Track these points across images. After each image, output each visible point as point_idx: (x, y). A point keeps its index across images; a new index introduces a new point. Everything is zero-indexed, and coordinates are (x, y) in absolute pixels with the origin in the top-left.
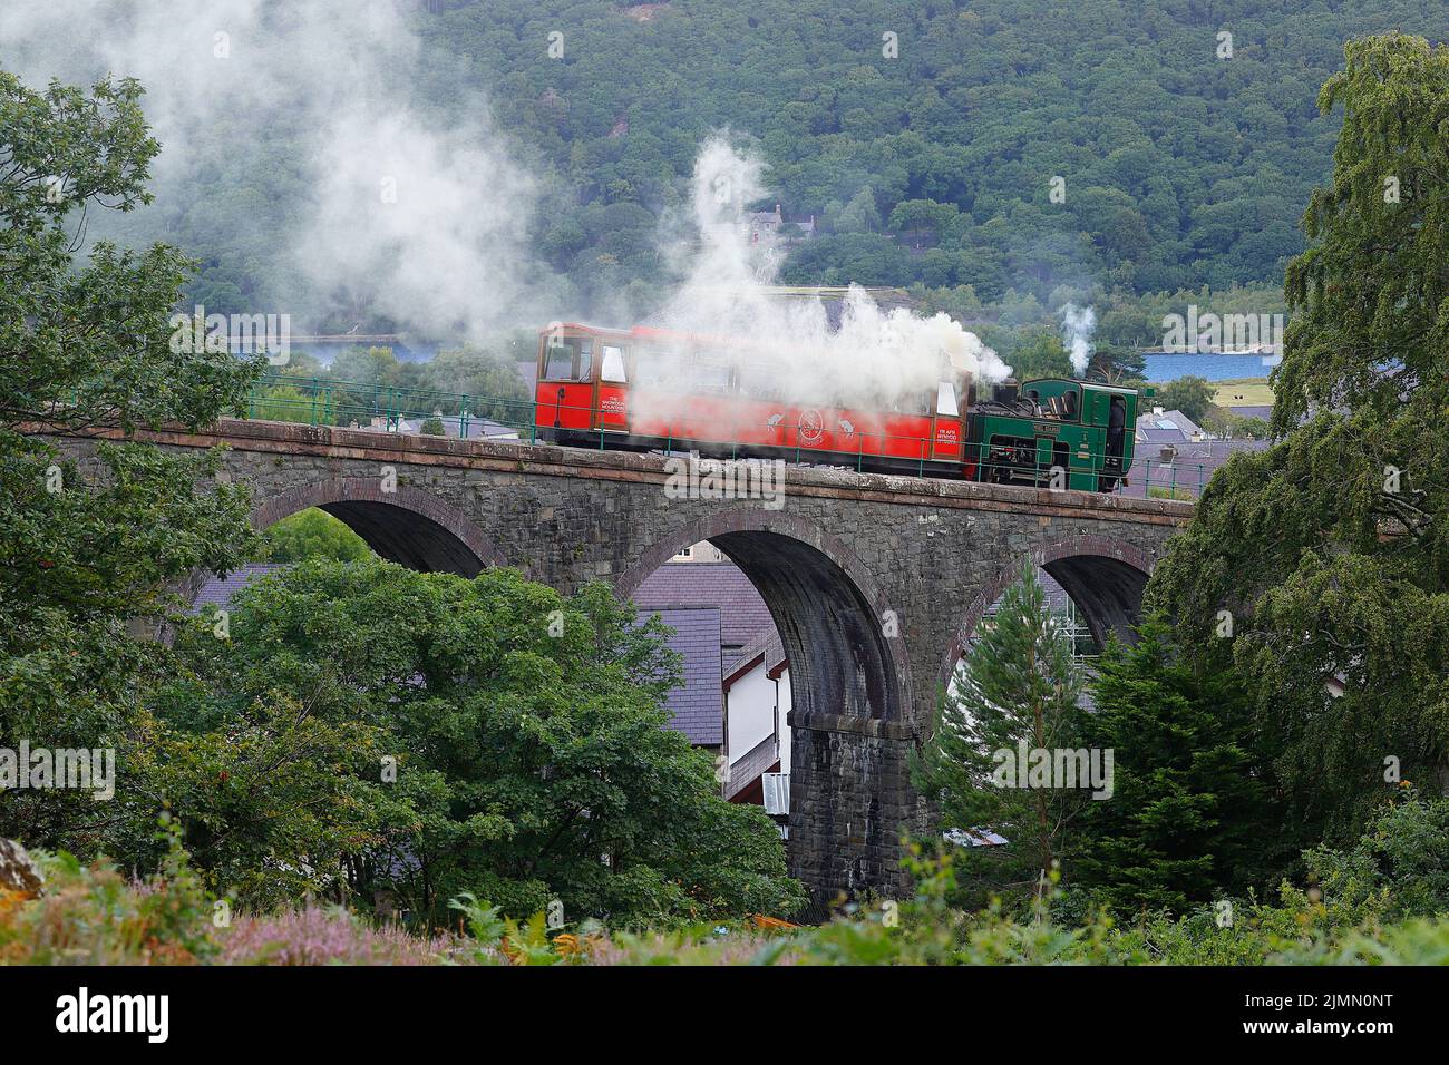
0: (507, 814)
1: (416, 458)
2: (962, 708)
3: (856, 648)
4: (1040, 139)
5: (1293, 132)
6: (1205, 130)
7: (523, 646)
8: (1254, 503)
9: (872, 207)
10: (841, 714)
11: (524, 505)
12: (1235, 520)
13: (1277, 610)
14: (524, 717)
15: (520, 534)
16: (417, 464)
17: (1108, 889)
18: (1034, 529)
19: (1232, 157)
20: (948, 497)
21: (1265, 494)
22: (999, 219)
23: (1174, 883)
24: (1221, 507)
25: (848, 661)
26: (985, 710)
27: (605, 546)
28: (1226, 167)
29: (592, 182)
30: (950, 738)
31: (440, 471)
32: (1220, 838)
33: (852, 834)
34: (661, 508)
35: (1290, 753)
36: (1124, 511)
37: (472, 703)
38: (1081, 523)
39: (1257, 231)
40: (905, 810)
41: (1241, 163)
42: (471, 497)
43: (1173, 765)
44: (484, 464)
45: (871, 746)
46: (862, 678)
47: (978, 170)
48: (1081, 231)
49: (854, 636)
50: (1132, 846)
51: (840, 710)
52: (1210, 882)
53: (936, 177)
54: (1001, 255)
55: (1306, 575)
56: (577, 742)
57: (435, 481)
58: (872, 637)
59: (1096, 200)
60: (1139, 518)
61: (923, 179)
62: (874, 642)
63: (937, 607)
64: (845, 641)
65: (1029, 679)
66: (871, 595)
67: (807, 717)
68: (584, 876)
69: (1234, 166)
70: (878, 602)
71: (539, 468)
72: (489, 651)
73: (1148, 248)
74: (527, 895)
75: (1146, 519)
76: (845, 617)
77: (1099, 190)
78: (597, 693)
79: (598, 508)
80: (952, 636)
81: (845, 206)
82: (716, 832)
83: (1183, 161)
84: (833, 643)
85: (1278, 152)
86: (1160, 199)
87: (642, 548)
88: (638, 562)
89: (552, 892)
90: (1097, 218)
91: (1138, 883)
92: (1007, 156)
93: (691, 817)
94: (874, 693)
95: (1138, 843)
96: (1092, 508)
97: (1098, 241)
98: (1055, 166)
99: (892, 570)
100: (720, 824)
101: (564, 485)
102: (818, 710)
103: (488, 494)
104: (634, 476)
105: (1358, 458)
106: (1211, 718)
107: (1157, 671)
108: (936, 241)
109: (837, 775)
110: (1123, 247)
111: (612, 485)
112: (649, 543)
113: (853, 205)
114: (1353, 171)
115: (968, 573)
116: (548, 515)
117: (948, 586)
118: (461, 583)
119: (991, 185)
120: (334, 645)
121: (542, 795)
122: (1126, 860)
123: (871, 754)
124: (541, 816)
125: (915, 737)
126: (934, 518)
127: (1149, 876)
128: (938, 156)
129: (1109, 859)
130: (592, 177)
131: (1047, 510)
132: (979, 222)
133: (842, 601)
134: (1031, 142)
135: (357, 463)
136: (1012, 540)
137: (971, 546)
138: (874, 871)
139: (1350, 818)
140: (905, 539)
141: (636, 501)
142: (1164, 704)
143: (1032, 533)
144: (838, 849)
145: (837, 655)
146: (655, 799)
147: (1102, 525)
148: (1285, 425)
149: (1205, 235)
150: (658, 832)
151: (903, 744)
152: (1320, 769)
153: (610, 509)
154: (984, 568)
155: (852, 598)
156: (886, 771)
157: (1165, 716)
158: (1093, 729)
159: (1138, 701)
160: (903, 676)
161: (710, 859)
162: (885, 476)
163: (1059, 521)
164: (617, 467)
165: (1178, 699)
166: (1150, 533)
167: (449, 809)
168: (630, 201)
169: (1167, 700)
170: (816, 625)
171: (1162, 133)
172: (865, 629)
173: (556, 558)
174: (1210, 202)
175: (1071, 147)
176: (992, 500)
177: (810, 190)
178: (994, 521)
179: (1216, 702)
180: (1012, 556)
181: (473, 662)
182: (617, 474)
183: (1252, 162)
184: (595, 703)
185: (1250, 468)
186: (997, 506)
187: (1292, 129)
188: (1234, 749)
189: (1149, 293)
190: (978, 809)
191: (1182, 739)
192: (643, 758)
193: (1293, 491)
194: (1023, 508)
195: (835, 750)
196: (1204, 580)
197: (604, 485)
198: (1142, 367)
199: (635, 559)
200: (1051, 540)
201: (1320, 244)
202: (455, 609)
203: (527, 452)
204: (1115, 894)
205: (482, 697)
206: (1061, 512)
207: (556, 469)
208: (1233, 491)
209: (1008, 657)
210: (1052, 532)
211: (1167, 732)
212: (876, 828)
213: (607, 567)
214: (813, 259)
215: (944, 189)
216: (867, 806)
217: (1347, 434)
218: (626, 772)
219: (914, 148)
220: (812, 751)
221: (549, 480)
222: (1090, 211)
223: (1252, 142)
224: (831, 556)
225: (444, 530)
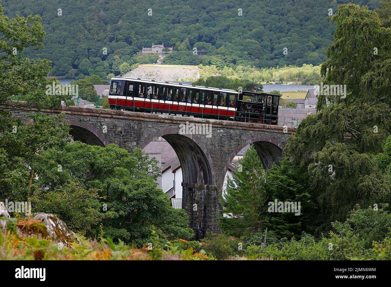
0: (116, 211)
1: (85, 114)
2: (234, 183)
3: (201, 166)
4: (234, 26)
5: (301, 25)
6: (278, 24)
7: (118, 166)
8: (313, 128)
9: (188, 44)
10: (196, 183)
11: (113, 127)
12: (308, 133)
13: (320, 157)
14: (120, 185)
15: (112, 134)
16: (85, 115)
17: (273, 231)
18: (248, 134)
19: (285, 31)
20: (226, 125)
21: (316, 126)
22: (222, 47)
23: (291, 230)
24: (304, 129)
25: (198, 169)
26: (240, 183)
27: (135, 138)
28: (283, 34)
29: (112, 36)
30: (231, 191)
31: (91, 117)
32: (303, 218)
33: (199, 215)
34: (150, 128)
35: (322, 195)
36: (272, 129)
37: (106, 181)
38: (261, 132)
39: (292, 52)
40: (213, 209)
41: (287, 33)
42: (99, 124)
43: (290, 198)
44: (103, 115)
45: (204, 192)
46: (202, 173)
47: (217, 34)
48: (244, 51)
49: (200, 162)
50: (279, 220)
51: (196, 182)
52: (300, 229)
53: (206, 36)
54: (223, 57)
55: (327, 148)
56: (135, 192)
57: (89, 120)
58: (205, 162)
59: (249, 43)
60: (276, 131)
61: (202, 37)
62: (206, 164)
63: (222, 155)
64: (198, 164)
65: (252, 175)
66: (205, 151)
67: (187, 184)
68: (136, 228)
69: (286, 34)
70: (207, 153)
71: (117, 117)
72: (110, 167)
73: (263, 56)
74: (121, 233)
75: (278, 131)
76: (198, 157)
77: (250, 40)
78: (139, 178)
79: (133, 128)
80: (227, 162)
81: (181, 43)
82: (171, 216)
83: (272, 32)
84: (194, 164)
85: (297, 31)
86: (266, 43)
87: (144, 138)
88: (143, 142)
89: (128, 232)
90: (249, 47)
91: (281, 230)
92: (225, 31)
93: (164, 212)
94: (205, 178)
95: (281, 219)
96: (264, 128)
97: (249, 54)
98: (237, 33)
99: (210, 145)
100: (172, 214)
101: (124, 121)
102: (190, 182)
103: (104, 123)
104: (143, 119)
105: (342, 117)
106: (300, 186)
107: (286, 173)
108: (205, 53)
109: (195, 200)
110: (256, 55)
111: (137, 122)
112: (146, 137)
113: (183, 43)
114: (339, 40)
115: (231, 146)
116: (119, 129)
117: (226, 149)
118: (102, 148)
119: (220, 38)
120: (69, 165)
121: (125, 206)
122: (278, 223)
123: (204, 194)
124: (125, 211)
125: (216, 189)
126: (222, 131)
127: (284, 228)
128: (206, 31)
129: (273, 223)
130: (113, 35)
131: (252, 129)
132: (217, 48)
133: (197, 153)
134: (231, 27)
135: (69, 115)
136: (242, 137)
137: (231, 138)
138: (205, 225)
139: (338, 213)
140: (214, 136)
141: (143, 126)
142: (288, 182)
143: (248, 135)
144: (195, 219)
145: (195, 168)
146: (155, 207)
147: (266, 133)
148: (320, 108)
149: (278, 52)
150: (156, 216)
151: (213, 191)
152: (330, 200)
153: (136, 128)
154: (235, 144)
155: (200, 152)
156: (208, 198)
157: (289, 185)
158: (269, 188)
159: (281, 181)
160: (213, 173)
161: (170, 223)
162: (209, 119)
163: (255, 132)
164: (138, 116)
165: (292, 181)
166: (279, 135)
167: (100, 210)
168: (123, 41)
169: (289, 181)
170: (189, 159)
171: (266, 25)
172: (203, 160)
173: (121, 141)
174: (279, 44)
175: (242, 28)
176: (237, 126)
177: (172, 39)
178: (238, 132)
179: (302, 182)
180: (242, 141)
181: (106, 170)
182: (138, 118)
183: (291, 33)
184: (139, 181)
185: (312, 119)
186: (238, 128)
187: (301, 24)
188: (307, 194)
189: (263, 68)
190: (239, 210)
191: (293, 191)
192: (152, 196)
193: (324, 126)
194: (246, 128)
195: (195, 193)
196: (299, 149)
197: (135, 121)
198: (262, 88)
199: (143, 141)
200: (252, 137)
201: (330, 59)
202: (101, 156)
203: (114, 112)
204: (275, 232)
205: (108, 180)
206: (255, 129)
207: (122, 117)
208: (307, 125)
209: (247, 169)
210: (253, 135)
211: (289, 190)
212: (205, 214)
213: (135, 143)
214: (172, 58)
215: (208, 39)
216: (203, 208)
217: (338, 110)
218: (148, 200)
219: (200, 28)
220: (188, 193)
221: (120, 120)
222: (247, 46)
223: (291, 28)
224: (195, 141)
225: (92, 133)
